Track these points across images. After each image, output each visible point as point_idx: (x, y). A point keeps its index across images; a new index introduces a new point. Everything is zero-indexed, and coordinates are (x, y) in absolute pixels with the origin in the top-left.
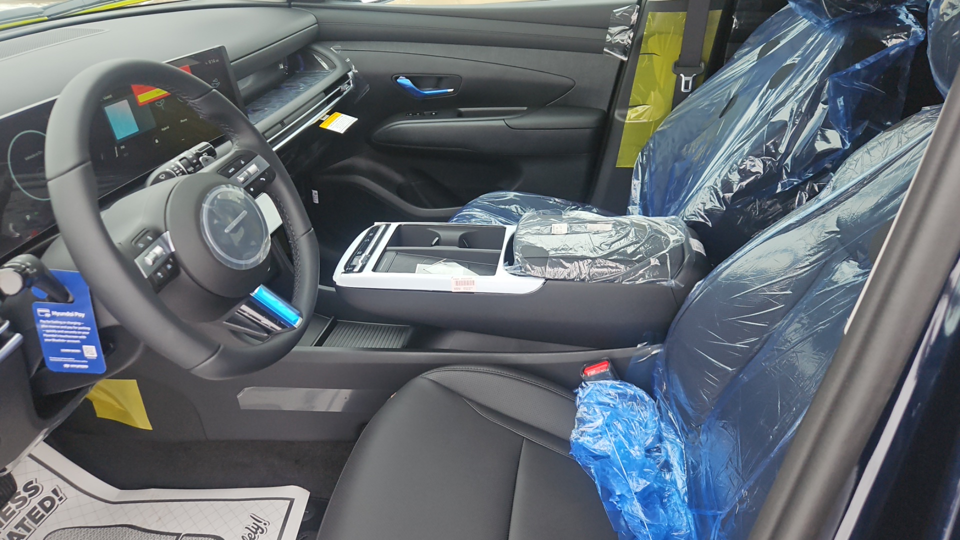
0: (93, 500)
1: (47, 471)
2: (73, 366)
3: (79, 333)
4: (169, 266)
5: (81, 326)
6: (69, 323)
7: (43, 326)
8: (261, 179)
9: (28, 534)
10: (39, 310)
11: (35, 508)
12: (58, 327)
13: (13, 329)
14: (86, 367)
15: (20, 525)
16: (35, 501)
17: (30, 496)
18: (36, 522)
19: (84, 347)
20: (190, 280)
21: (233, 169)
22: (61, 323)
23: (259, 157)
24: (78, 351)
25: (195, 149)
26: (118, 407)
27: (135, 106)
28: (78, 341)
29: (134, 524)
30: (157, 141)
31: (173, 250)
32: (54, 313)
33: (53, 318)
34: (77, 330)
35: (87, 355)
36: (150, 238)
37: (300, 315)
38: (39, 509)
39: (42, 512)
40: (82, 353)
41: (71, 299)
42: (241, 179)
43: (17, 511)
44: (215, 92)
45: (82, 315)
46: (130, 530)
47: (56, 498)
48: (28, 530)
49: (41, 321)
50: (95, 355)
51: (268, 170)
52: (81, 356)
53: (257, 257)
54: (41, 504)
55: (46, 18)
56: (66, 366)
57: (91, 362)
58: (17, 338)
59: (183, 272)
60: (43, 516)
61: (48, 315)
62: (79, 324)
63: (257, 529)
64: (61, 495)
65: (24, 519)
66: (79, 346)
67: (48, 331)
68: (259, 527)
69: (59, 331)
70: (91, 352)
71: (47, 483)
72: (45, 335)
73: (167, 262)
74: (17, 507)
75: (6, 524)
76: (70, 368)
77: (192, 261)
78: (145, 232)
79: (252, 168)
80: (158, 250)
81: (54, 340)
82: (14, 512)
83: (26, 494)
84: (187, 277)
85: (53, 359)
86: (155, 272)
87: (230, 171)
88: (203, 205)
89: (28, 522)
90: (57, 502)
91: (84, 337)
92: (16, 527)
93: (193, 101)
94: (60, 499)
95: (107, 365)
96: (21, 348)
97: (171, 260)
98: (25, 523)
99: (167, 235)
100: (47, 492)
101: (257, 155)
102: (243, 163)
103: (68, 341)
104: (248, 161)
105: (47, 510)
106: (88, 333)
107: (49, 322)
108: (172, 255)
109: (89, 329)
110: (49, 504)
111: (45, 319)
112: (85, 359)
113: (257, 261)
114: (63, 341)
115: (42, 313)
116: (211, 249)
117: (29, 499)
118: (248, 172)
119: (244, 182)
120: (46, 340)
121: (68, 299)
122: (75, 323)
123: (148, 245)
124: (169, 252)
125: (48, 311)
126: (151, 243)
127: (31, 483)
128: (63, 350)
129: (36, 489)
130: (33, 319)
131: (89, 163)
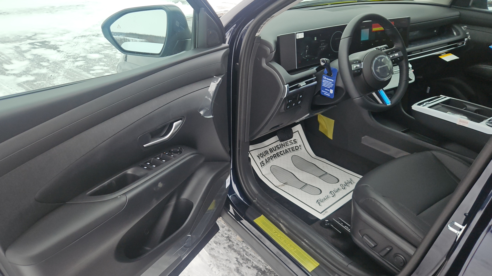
0: (308, 154)
1: (300, 139)
2: (326, 94)
3: (331, 85)
4: (359, 71)
5: (332, 84)
6: (329, 82)
7: (323, 81)
8: (398, 59)
9: (290, 152)
10: (324, 77)
11: (294, 147)
12: (326, 82)
13: (316, 80)
14: (329, 95)
15: (289, 149)
16: (294, 145)
17: (294, 143)
18: (293, 151)
19: (331, 90)
20: (363, 78)
21: (390, 53)
22: (327, 82)
23: (400, 52)
24: (329, 90)
25: (382, 46)
26: (326, 128)
27: (371, 31)
28: (330, 88)
29: (316, 165)
30: (372, 44)
31: (362, 67)
32: (327, 79)
33: (326, 80)
34: (330, 84)
35: (330, 92)
36: (358, 62)
37: (391, 103)
38: (294, 148)
39: (295, 149)
40: (329, 91)
41: (332, 76)
42: (391, 56)
43: (290, 145)
44: (395, 28)
45: (333, 81)
46: (314, 165)
47: (299, 148)
48: (290, 151)
49: (323, 80)
50: (332, 93)
51: (402, 56)
52: (329, 92)
53: (385, 79)
54: (296, 147)
55: (357, 1)
56: (325, 94)
57: (331, 94)
58: (316, 82)
59: (362, 74)
60: (295, 150)
61: (325, 79)
62: (331, 83)
63: (350, 182)
64: (301, 148)
65: (290, 148)
66: (329, 89)
67: (324, 83)
68: (351, 182)
69: (326, 84)
70: (332, 91)
71: (299, 143)
72: (323, 84)
73: (359, 69)
74: (290, 144)
75: (286, 147)
76: (326, 95)
77: (366, 73)
78: (357, 60)
79: (397, 55)
80: (358, 66)
81: (324, 86)
82: (289, 145)
83: (293, 142)
84: (362, 76)
85: (323, 91)
86: (355, 70)
87: (389, 53)
88: (376, 58)
89: (291, 149)
90: (299, 149)
91: (331, 87)
92: (288, 149)
93: (387, 29)
94: (300, 149)
95: (334, 96)
96: (315, 85)
97: (360, 70)
98: (290, 149)
99: (362, 63)
100: (298, 145)
101: (400, 51)
102: (394, 52)
103: (328, 87)
104: (396, 52)
105: (296, 149)
106: (332, 86)
107: (325, 80)
108: (361, 69)
109: (333, 85)
110: (297, 148)
111: (324, 79)
112: (330, 93)
113: (384, 80)
114: (326, 87)
115: (324, 78)
116: (372, 71)
117: (293, 144)
118: (395, 55)
119: (392, 58)
120: (323, 85)
121: (331, 75)
122: (331, 82)
123: (357, 63)
124: (361, 68)
125: (325, 77)
126: (358, 63)
127: (296, 140)
128: (326, 89)
129: (296, 142)
130: (322, 79)
131: (352, 37)
